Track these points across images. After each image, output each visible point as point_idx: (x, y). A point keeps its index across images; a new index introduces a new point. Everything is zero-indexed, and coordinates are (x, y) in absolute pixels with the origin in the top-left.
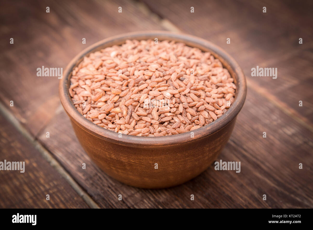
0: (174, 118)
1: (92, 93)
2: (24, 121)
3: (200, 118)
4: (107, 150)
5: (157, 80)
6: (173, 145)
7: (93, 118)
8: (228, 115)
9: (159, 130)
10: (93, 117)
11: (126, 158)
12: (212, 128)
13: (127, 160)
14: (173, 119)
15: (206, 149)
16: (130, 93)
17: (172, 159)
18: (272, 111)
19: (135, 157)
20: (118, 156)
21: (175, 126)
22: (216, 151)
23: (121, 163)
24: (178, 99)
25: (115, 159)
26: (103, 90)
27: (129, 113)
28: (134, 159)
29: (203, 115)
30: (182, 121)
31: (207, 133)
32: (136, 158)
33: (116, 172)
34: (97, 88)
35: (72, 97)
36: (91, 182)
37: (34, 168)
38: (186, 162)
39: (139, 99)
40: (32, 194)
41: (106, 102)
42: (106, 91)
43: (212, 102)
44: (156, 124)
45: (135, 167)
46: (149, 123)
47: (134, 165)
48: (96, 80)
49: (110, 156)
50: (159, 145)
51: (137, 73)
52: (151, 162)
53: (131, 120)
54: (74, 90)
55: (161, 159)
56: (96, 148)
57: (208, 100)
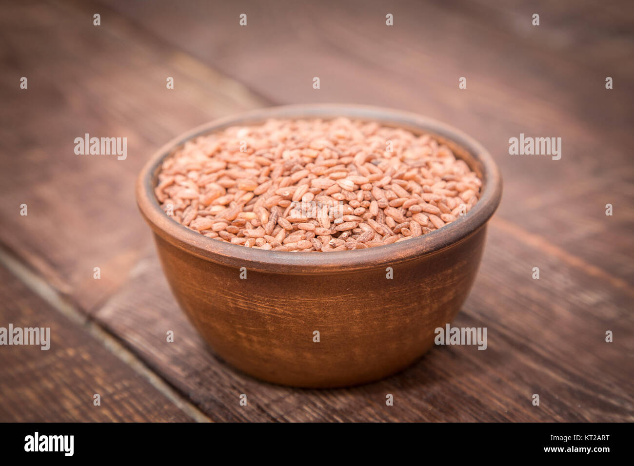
0: (362, 225)
1: (200, 193)
2: (66, 289)
3: (411, 226)
4: (229, 290)
5: (327, 162)
6: (359, 268)
7: (202, 229)
8: (466, 220)
9: (331, 242)
10: (201, 227)
11: (268, 303)
12: (436, 239)
13: (268, 308)
14: (358, 227)
15: (425, 290)
16: (276, 186)
17: (359, 304)
18: (554, 268)
19: (284, 300)
20: (250, 300)
21: (363, 238)
22: (445, 299)
23: (257, 317)
24: (368, 192)
25: (246, 311)
26: (222, 185)
27: (273, 218)
28: (283, 305)
29: (417, 220)
30: (377, 229)
31: (426, 248)
32: (286, 302)
33: (246, 344)
34: (210, 183)
35: (161, 203)
36: (198, 380)
37: (84, 361)
38: (386, 314)
39: (292, 195)
40: (78, 402)
41: (227, 205)
42: (227, 187)
43: (436, 200)
44: (326, 234)
45: (284, 325)
46: (311, 233)
47: (283, 319)
48: (207, 171)
49: (236, 304)
50: (332, 268)
51: (286, 155)
52: (315, 311)
53: (277, 230)
54: (167, 190)
55: (336, 304)
56: (207, 292)
57: (426, 196)
